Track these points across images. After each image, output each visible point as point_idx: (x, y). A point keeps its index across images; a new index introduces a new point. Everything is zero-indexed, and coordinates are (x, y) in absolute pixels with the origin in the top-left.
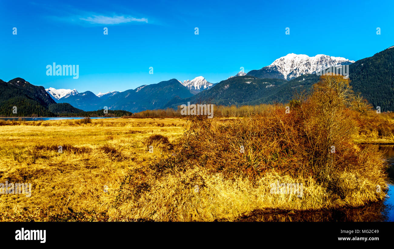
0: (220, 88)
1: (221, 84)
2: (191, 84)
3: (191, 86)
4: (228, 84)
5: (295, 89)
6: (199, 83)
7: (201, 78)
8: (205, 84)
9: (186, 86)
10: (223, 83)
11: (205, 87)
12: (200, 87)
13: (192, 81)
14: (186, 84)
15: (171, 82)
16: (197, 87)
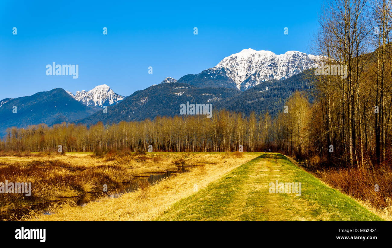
0: (133, 104)
1: (135, 97)
2: (87, 97)
3: (88, 100)
4: (146, 96)
5: (252, 104)
6: (101, 96)
7: (105, 87)
8: (112, 96)
9: (79, 100)
10: (138, 94)
11: (111, 101)
12: (102, 102)
13: (90, 92)
14: (80, 97)
15: (53, 93)
16: (97, 102)
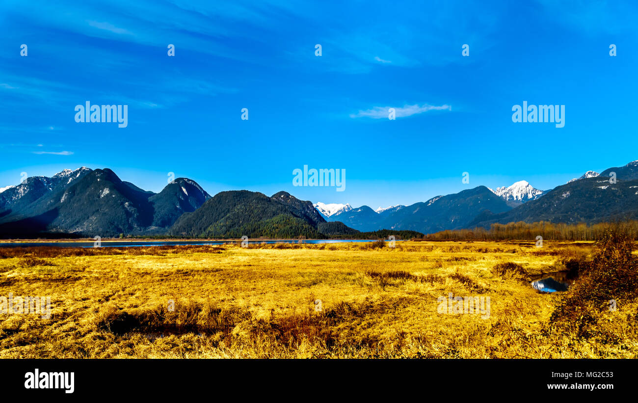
0: (555, 198)
1: (556, 191)
2: (507, 193)
3: (508, 195)
4: (568, 191)
6: (520, 191)
7: (524, 183)
8: (530, 191)
9: (500, 195)
10: (560, 189)
11: (530, 196)
12: (522, 196)
13: (509, 188)
14: (500, 193)
15: (477, 190)
16: (517, 197)
